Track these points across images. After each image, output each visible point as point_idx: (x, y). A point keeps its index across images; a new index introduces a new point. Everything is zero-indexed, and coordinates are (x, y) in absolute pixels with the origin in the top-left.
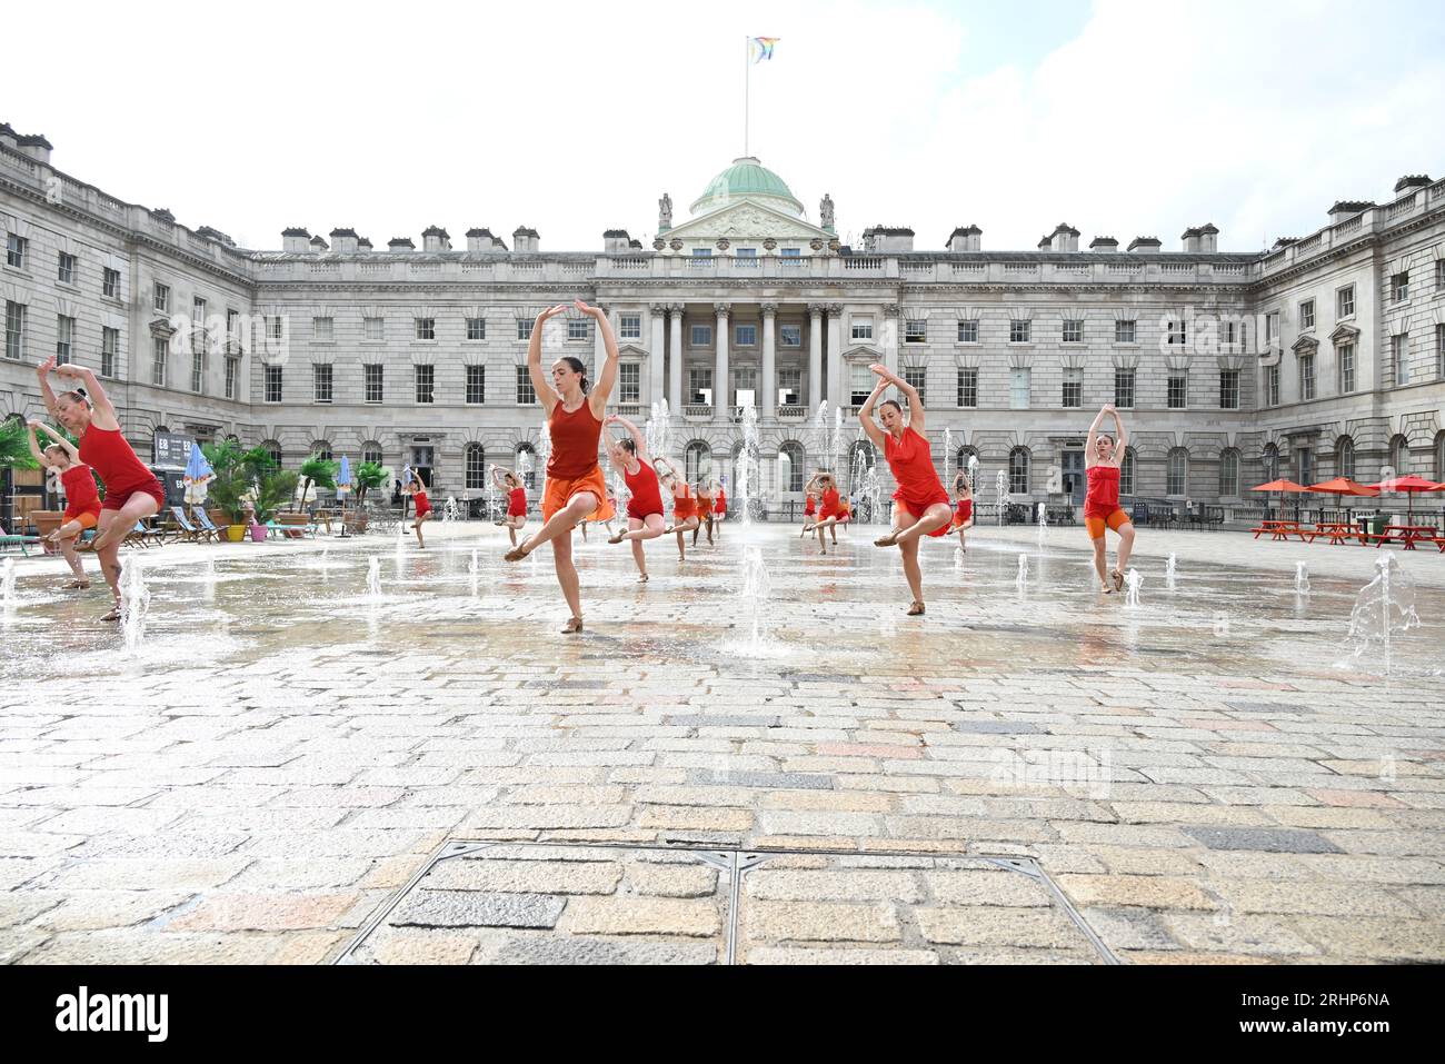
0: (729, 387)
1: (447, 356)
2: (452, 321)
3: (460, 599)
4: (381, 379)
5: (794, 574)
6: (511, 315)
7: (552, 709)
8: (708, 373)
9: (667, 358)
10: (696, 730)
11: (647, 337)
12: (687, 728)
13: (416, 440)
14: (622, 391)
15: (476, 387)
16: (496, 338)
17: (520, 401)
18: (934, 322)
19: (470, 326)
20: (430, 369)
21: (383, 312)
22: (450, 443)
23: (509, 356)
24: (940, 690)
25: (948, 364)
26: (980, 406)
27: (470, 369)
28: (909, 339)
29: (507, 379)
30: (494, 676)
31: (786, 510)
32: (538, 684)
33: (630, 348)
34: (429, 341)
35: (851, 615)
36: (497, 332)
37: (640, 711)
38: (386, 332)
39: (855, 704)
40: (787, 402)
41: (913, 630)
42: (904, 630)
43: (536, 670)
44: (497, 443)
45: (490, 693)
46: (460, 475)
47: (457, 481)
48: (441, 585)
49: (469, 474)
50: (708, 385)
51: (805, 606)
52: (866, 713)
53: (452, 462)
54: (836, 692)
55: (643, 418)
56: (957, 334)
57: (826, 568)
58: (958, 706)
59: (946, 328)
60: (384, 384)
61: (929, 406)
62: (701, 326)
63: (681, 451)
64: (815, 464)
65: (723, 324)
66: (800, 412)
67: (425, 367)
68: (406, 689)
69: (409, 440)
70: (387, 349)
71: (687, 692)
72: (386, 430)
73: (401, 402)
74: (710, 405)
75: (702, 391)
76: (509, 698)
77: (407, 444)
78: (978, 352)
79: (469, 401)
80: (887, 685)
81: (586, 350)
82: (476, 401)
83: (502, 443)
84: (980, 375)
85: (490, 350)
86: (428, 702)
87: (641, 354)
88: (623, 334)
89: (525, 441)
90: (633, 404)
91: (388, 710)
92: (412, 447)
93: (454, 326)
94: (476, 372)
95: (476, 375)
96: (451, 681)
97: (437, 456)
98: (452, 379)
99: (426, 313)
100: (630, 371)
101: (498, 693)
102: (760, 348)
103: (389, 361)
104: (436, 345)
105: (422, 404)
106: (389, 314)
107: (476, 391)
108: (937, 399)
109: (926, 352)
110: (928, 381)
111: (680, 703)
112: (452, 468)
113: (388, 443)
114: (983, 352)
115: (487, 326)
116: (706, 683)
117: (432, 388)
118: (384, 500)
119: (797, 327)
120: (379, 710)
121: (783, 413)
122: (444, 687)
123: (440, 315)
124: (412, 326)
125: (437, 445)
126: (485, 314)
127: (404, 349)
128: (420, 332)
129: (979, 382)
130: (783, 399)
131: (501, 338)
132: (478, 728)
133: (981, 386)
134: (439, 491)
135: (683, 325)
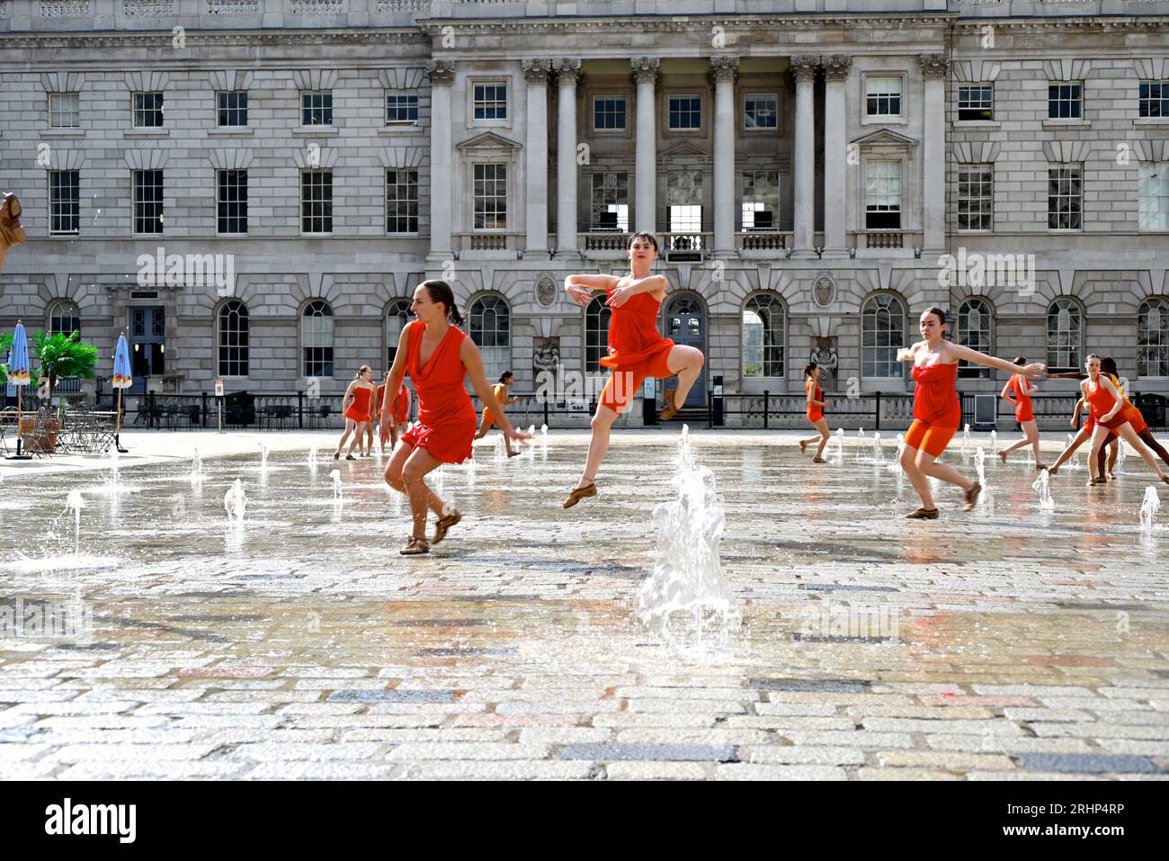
0: (657, 203)
1: (185, 154)
2: (193, 95)
3: (218, 560)
4: (76, 195)
5: (768, 516)
6: (291, 85)
7: (375, 734)
8: (622, 177)
9: (553, 153)
10: (603, 766)
11: (519, 119)
12: (590, 763)
13: (135, 295)
14: (477, 209)
15: (233, 206)
16: (265, 123)
17: (307, 229)
18: (1008, 85)
19: (223, 104)
20: (158, 176)
21: (79, 82)
22: (191, 300)
23: (288, 153)
24: (1001, 704)
25: (1031, 156)
26: (1088, 227)
27: (223, 176)
28: (964, 115)
29: (285, 192)
30: (278, 684)
31: (755, 408)
32: (351, 696)
33: (491, 137)
34: (154, 129)
35: (859, 584)
36: (268, 113)
37: (513, 736)
38: (82, 115)
39: (859, 727)
40: (756, 225)
41: (963, 608)
42: (947, 607)
43: (346, 674)
44: (269, 300)
45: (273, 709)
46: (209, 353)
47: (203, 363)
48: (185, 537)
49: (223, 353)
50: (623, 196)
51: (783, 569)
52: (876, 740)
53: (197, 331)
54: (829, 707)
55: (514, 255)
56: (1046, 106)
57: (822, 507)
58: (1029, 729)
59: (1029, 95)
60: (82, 203)
61: (998, 228)
62: (607, 98)
63: (577, 310)
64: (806, 331)
65: (646, 95)
66: (777, 242)
67: (149, 173)
68: (141, 704)
69: (122, 295)
70: (85, 144)
71: (588, 709)
72: (85, 279)
73: (110, 233)
74: (626, 232)
75: (612, 209)
76: (304, 717)
77: (120, 303)
78: (1083, 135)
79: (222, 229)
80: (915, 697)
81: (416, 142)
82: (233, 230)
83: (276, 299)
84: (1087, 176)
85: (256, 143)
86: (176, 723)
87: (510, 147)
88: (479, 113)
89: (315, 294)
90: (496, 230)
91: (117, 736)
92: (131, 307)
93: (196, 104)
94: (233, 180)
95: (233, 185)
96: (209, 692)
97: (171, 322)
98: (193, 193)
99: (150, 83)
100: (491, 175)
101: (287, 709)
102: (710, 136)
103: (88, 164)
104: (166, 136)
105: (144, 235)
106: (88, 86)
107: (233, 213)
108: (1012, 217)
109: (993, 137)
110: (999, 186)
111: (578, 725)
112: (196, 342)
113: (89, 300)
114: (1093, 135)
115: (250, 104)
116: (619, 693)
117: (160, 209)
118: (85, 396)
119: (774, 97)
120: (100, 736)
121: (750, 243)
122: (201, 699)
123: (172, 86)
124: (127, 105)
125: (168, 303)
126: (249, 82)
127: (112, 144)
128: (139, 114)
129: (1087, 186)
130: (748, 220)
131: (274, 123)
132: (258, 763)
133: (1089, 195)
134: (175, 380)
135: (579, 95)
